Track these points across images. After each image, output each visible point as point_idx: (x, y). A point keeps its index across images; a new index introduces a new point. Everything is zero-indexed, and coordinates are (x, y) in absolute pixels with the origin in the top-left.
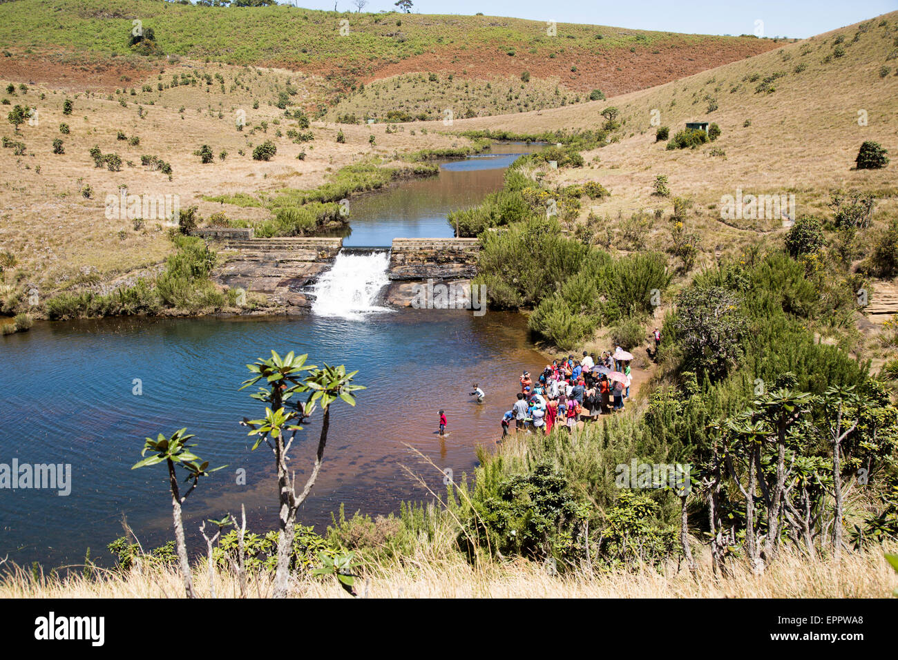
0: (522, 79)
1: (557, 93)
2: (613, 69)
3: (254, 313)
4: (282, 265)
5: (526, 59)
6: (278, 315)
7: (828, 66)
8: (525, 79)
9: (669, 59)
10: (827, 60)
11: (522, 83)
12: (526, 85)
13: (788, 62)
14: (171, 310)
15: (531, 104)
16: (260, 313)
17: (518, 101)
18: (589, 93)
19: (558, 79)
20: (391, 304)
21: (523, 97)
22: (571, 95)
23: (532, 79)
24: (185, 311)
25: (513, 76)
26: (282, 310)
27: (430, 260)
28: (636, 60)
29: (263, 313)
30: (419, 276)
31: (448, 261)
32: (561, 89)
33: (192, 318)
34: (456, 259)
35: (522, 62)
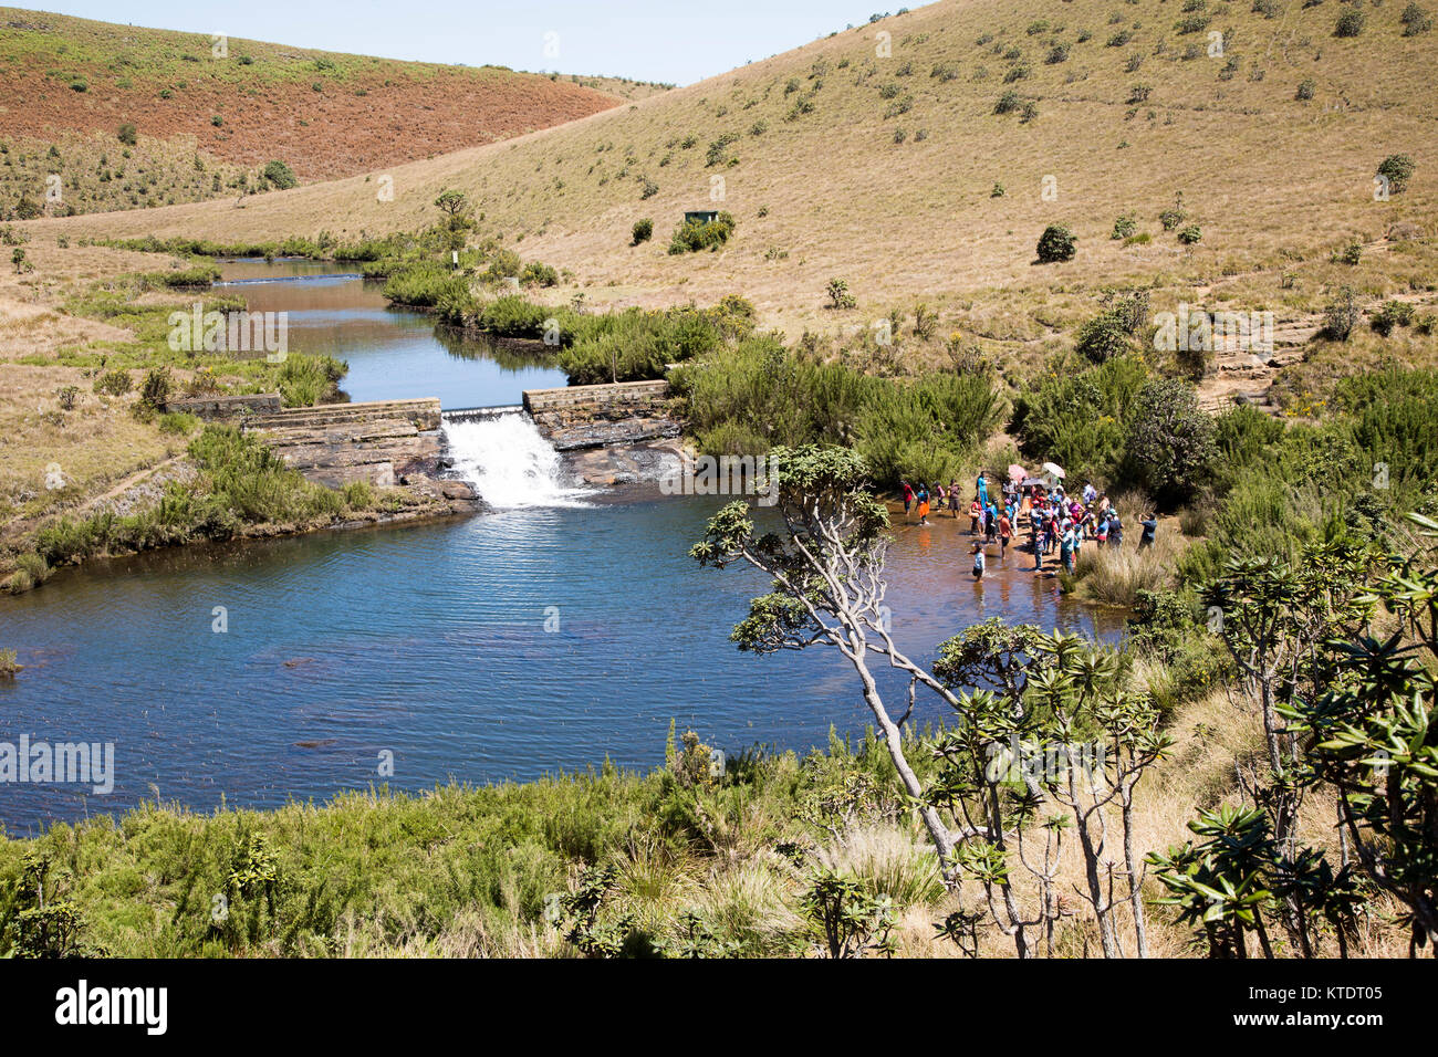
0: (123, 139)
1: (198, 166)
2: (291, 122)
3: (398, 517)
4: (367, 445)
5: (116, 99)
6: (439, 515)
7: (796, 126)
8: (127, 137)
9: (388, 105)
10: (793, 117)
11: (122, 147)
12: (131, 150)
13: (728, 118)
14: (260, 527)
15: (151, 189)
16: (407, 515)
17: (124, 182)
18: (262, 167)
19: (192, 142)
20: (587, 482)
21: (131, 176)
22: (229, 172)
23: (142, 140)
24: (289, 526)
25: (99, 134)
26: (443, 506)
27: (598, 417)
28: (329, 105)
29: (413, 515)
30: (598, 441)
31: (625, 416)
32: (205, 157)
33: (300, 535)
34: (637, 413)
35: (108, 105)
